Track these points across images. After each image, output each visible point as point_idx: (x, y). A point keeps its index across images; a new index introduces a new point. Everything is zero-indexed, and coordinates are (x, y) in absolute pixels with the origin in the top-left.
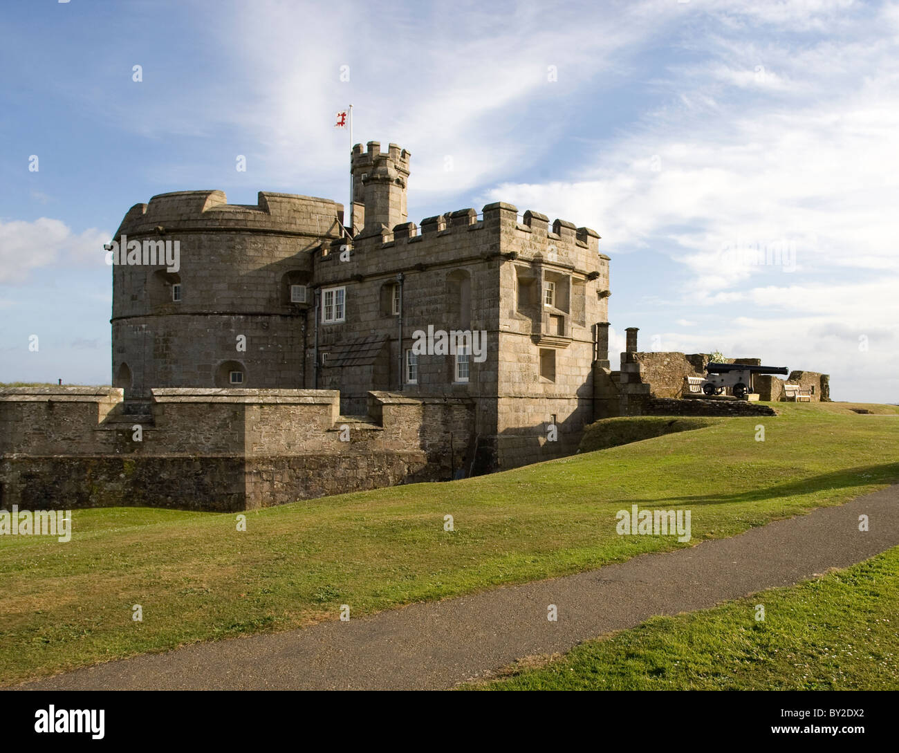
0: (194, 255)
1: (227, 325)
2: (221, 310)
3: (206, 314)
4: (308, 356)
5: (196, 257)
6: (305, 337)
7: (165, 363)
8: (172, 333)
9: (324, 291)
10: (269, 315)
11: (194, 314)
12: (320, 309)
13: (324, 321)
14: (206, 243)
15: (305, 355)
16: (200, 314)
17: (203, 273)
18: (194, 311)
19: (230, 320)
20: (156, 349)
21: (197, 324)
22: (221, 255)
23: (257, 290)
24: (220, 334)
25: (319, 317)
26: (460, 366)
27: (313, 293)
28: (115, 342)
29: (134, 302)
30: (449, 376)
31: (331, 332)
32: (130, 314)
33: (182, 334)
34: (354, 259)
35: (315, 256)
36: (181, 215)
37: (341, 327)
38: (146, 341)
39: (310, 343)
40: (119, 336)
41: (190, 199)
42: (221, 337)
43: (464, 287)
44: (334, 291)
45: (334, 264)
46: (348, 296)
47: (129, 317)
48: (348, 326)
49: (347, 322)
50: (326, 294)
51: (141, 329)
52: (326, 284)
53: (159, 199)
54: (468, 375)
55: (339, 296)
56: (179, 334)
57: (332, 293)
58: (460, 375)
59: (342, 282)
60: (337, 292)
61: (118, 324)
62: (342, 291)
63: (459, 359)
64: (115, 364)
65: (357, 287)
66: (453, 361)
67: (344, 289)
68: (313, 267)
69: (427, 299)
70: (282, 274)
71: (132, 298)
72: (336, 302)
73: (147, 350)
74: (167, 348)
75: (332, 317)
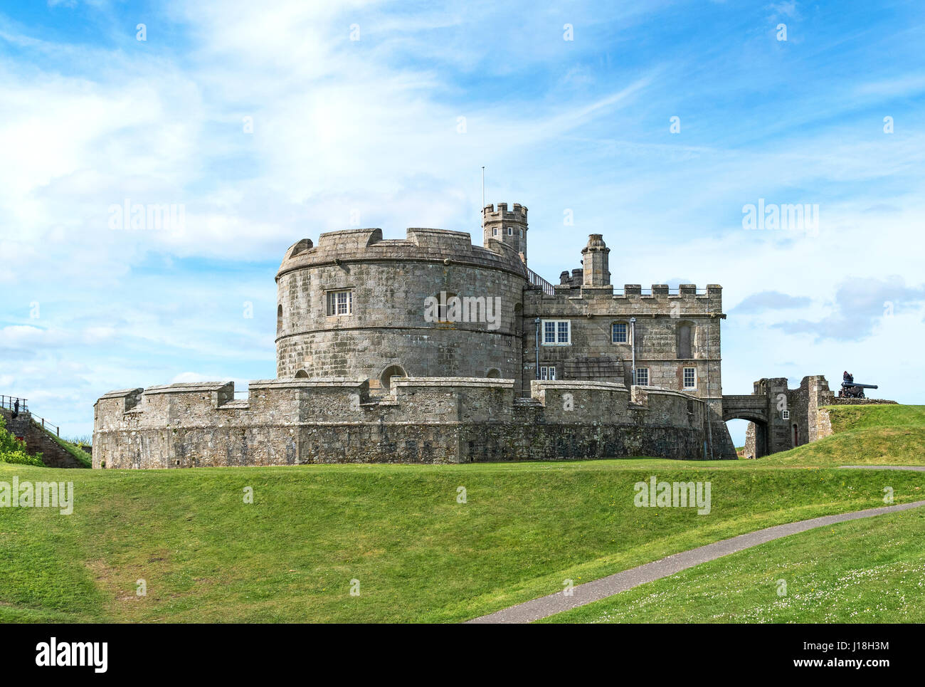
0: (470, 284)
1: (493, 341)
3: (481, 332)
4: (526, 368)
5: (473, 287)
6: (523, 353)
7: (449, 368)
8: (455, 345)
9: (544, 322)
10: (511, 335)
11: (472, 331)
12: (540, 334)
13: (544, 342)
14: (479, 276)
15: (523, 367)
16: (477, 332)
19: (493, 337)
22: (488, 287)
24: (488, 347)
25: (540, 340)
26: (686, 380)
27: (523, 321)
28: (372, 347)
29: (412, 316)
30: (681, 387)
31: (554, 351)
32: (406, 326)
33: (463, 346)
34: (582, 301)
35: (526, 293)
36: (456, 251)
37: (567, 349)
38: (428, 349)
39: (528, 358)
40: (384, 342)
41: (458, 239)
42: (490, 350)
43: (684, 331)
44: (556, 322)
45: (558, 303)
46: (573, 327)
47: (405, 329)
48: (574, 349)
49: (573, 345)
50: (546, 323)
51: (422, 339)
52: (549, 316)
53: (429, 234)
54: (693, 385)
55: (563, 327)
56: (461, 346)
57: (553, 323)
58: (686, 386)
59: (568, 316)
60: (559, 323)
61: (381, 333)
62: (567, 323)
63: (686, 376)
64: (370, 366)
65: (584, 322)
66: (682, 376)
67: (569, 322)
68: (523, 301)
69: (658, 336)
70: (514, 304)
71: (410, 312)
72: (559, 330)
73: (431, 356)
74: (451, 356)
75: (554, 341)
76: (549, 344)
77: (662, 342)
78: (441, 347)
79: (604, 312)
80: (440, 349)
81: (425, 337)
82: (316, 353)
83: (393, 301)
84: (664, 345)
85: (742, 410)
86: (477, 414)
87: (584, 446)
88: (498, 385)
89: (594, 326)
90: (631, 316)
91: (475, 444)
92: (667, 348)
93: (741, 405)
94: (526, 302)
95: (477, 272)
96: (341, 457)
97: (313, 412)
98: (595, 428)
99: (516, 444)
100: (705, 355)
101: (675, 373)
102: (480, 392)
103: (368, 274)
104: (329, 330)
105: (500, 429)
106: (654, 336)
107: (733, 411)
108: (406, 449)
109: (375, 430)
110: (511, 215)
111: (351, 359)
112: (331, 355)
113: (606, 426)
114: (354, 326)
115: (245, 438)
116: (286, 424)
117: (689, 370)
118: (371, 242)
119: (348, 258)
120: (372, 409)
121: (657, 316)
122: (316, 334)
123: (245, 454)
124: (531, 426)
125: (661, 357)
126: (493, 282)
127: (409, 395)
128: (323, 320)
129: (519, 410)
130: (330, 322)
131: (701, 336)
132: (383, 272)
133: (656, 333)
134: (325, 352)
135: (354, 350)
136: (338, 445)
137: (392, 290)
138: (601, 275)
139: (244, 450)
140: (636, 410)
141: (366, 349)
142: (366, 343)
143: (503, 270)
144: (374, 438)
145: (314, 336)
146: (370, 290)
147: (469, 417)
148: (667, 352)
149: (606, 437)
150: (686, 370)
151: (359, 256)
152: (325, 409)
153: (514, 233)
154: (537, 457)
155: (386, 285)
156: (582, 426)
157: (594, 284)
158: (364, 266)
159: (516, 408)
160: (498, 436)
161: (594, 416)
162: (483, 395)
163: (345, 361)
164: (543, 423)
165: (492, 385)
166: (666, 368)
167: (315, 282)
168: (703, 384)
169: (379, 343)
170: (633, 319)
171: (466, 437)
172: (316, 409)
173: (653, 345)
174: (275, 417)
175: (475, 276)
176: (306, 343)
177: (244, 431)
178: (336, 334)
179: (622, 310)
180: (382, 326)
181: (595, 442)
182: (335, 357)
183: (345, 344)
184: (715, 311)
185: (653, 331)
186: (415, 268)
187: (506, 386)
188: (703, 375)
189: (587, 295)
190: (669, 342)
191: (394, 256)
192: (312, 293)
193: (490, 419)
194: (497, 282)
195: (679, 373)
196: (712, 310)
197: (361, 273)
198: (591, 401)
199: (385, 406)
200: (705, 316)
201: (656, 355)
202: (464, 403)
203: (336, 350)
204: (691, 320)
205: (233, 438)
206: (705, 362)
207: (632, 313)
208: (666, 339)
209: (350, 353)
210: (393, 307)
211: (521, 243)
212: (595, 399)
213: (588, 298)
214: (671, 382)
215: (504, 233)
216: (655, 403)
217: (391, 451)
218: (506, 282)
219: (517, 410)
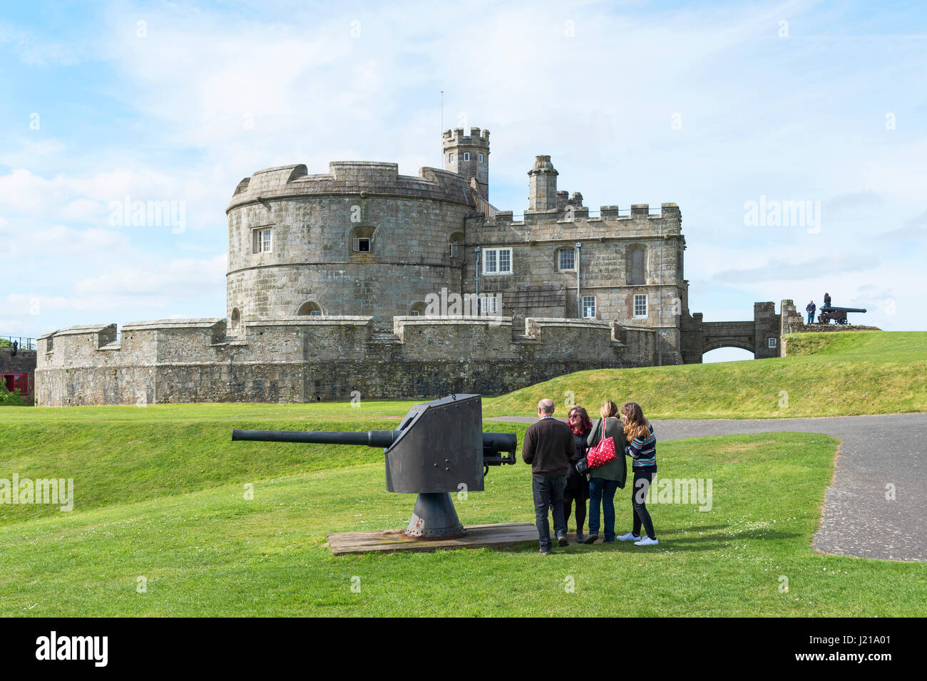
0: (392, 216)
1: (418, 274)
2: (413, 261)
3: (403, 265)
5: (394, 218)
6: (463, 284)
7: (367, 302)
8: (374, 278)
9: (484, 250)
10: (444, 266)
11: (393, 264)
12: (480, 263)
13: (485, 272)
14: (402, 208)
16: (398, 264)
17: (400, 231)
18: (393, 261)
19: (419, 270)
20: (357, 291)
21: (396, 272)
22: (412, 218)
23: (437, 246)
24: (412, 280)
25: (481, 270)
26: (637, 308)
27: (465, 250)
28: (289, 284)
29: (328, 251)
30: (630, 314)
31: (495, 281)
32: (322, 261)
33: (383, 279)
34: (525, 228)
35: (468, 221)
36: (378, 182)
37: (509, 278)
38: (344, 285)
39: (468, 289)
40: (301, 278)
41: (381, 170)
42: (414, 283)
43: (637, 255)
44: (498, 250)
45: (499, 230)
46: (515, 255)
47: (321, 264)
48: (516, 277)
49: (515, 274)
50: (487, 252)
51: (338, 274)
52: (490, 245)
53: (348, 167)
54: (645, 313)
55: (504, 255)
56: (380, 280)
57: (495, 252)
58: (637, 313)
59: (509, 244)
60: (501, 252)
61: (298, 269)
62: (508, 251)
63: (637, 303)
64: (288, 303)
65: (527, 249)
66: (632, 304)
67: (511, 249)
68: (465, 229)
69: (606, 261)
70: (450, 234)
71: (325, 248)
72: (501, 259)
73: (346, 291)
74: (369, 290)
75: (495, 270)
76: (492, 273)
77: (611, 267)
78: (357, 281)
79: (548, 238)
80: (357, 283)
81: (341, 272)
82: (245, 291)
83: (309, 236)
84: (613, 270)
85: (725, 338)
86: (324, 352)
87: (449, 384)
88: (350, 323)
89: (538, 253)
90: (576, 241)
91: (322, 383)
92: (615, 274)
93: (724, 332)
94: (468, 231)
95: (399, 202)
96: (193, 397)
97: (170, 352)
98: (461, 365)
99: (368, 383)
100: (658, 281)
101: (624, 301)
102: (329, 330)
103: (287, 210)
104: (254, 268)
105: (350, 368)
106: (602, 262)
107: (716, 339)
108: (253, 388)
109: (225, 370)
110: (468, 139)
111: (272, 295)
112: (256, 292)
113: (477, 362)
114: (274, 263)
115: (116, 378)
116: (147, 365)
117: (640, 297)
118: (292, 178)
119: (269, 195)
120: (222, 349)
121: (604, 240)
122: (244, 272)
123: (116, 393)
124: (385, 363)
125: (608, 284)
126: (420, 212)
127: (258, 334)
128: (249, 258)
129: (373, 348)
130: (255, 260)
131: (653, 260)
132: (300, 207)
133: (604, 259)
134: (251, 290)
135: (274, 287)
136: (191, 385)
137: (308, 226)
138: (545, 199)
139: (116, 389)
140: (522, 344)
141: (284, 285)
142: (284, 280)
143: (433, 200)
144: (225, 378)
145: (243, 274)
146: (288, 227)
147: (316, 355)
148: (616, 278)
149: (476, 374)
150: (637, 297)
151: (279, 194)
152: (180, 350)
153: (471, 159)
154: (392, 396)
155: (303, 221)
156: (446, 363)
157: (538, 209)
158: (284, 203)
159: (369, 346)
160: (349, 375)
161: (461, 353)
162: (332, 333)
163: (266, 299)
164: (402, 362)
165: (342, 323)
166: (614, 295)
167: (244, 221)
168: (654, 312)
169: (296, 280)
170: (579, 244)
171: (312, 376)
172: (172, 350)
173: (601, 271)
174: (139, 358)
175: (397, 207)
176: (238, 281)
177: (116, 371)
178: (260, 272)
179: (567, 235)
180: (299, 262)
181: (462, 379)
182: (258, 294)
183: (267, 281)
184: (669, 232)
185: (602, 257)
186: (331, 202)
187: (359, 323)
188: (656, 301)
189: (529, 221)
190: (618, 267)
191: (311, 191)
192: (242, 232)
193: (341, 358)
194: (425, 211)
195: (628, 301)
196: (666, 231)
197: (281, 210)
198: (458, 336)
199: (235, 346)
200: (658, 237)
201: (603, 282)
202: (311, 342)
203: (260, 288)
204: (643, 243)
205: (108, 378)
206: (657, 288)
207: (578, 238)
208: (615, 264)
209: (271, 290)
210: (309, 243)
211: (480, 169)
212: (462, 335)
213: (531, 224)
214: (619, 311)
215: (459, 159)
216: (551, 335)
217: (240, 391)
218: (437, 212)
219: (370, 348)
